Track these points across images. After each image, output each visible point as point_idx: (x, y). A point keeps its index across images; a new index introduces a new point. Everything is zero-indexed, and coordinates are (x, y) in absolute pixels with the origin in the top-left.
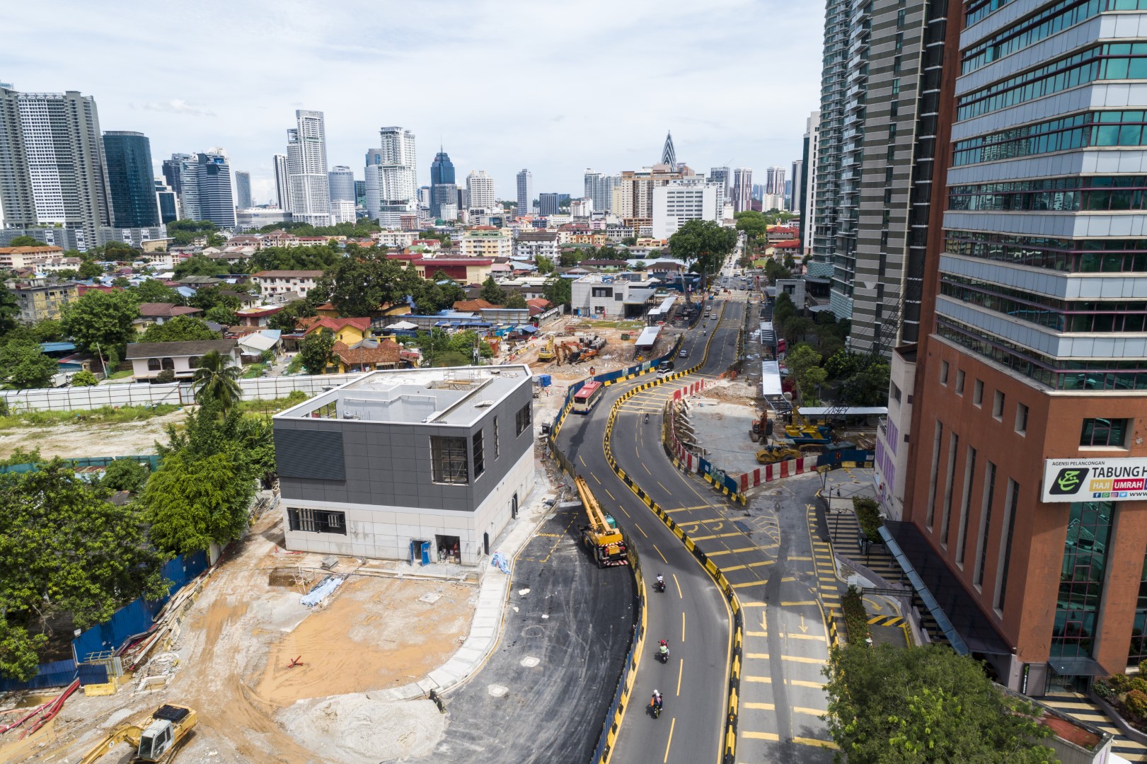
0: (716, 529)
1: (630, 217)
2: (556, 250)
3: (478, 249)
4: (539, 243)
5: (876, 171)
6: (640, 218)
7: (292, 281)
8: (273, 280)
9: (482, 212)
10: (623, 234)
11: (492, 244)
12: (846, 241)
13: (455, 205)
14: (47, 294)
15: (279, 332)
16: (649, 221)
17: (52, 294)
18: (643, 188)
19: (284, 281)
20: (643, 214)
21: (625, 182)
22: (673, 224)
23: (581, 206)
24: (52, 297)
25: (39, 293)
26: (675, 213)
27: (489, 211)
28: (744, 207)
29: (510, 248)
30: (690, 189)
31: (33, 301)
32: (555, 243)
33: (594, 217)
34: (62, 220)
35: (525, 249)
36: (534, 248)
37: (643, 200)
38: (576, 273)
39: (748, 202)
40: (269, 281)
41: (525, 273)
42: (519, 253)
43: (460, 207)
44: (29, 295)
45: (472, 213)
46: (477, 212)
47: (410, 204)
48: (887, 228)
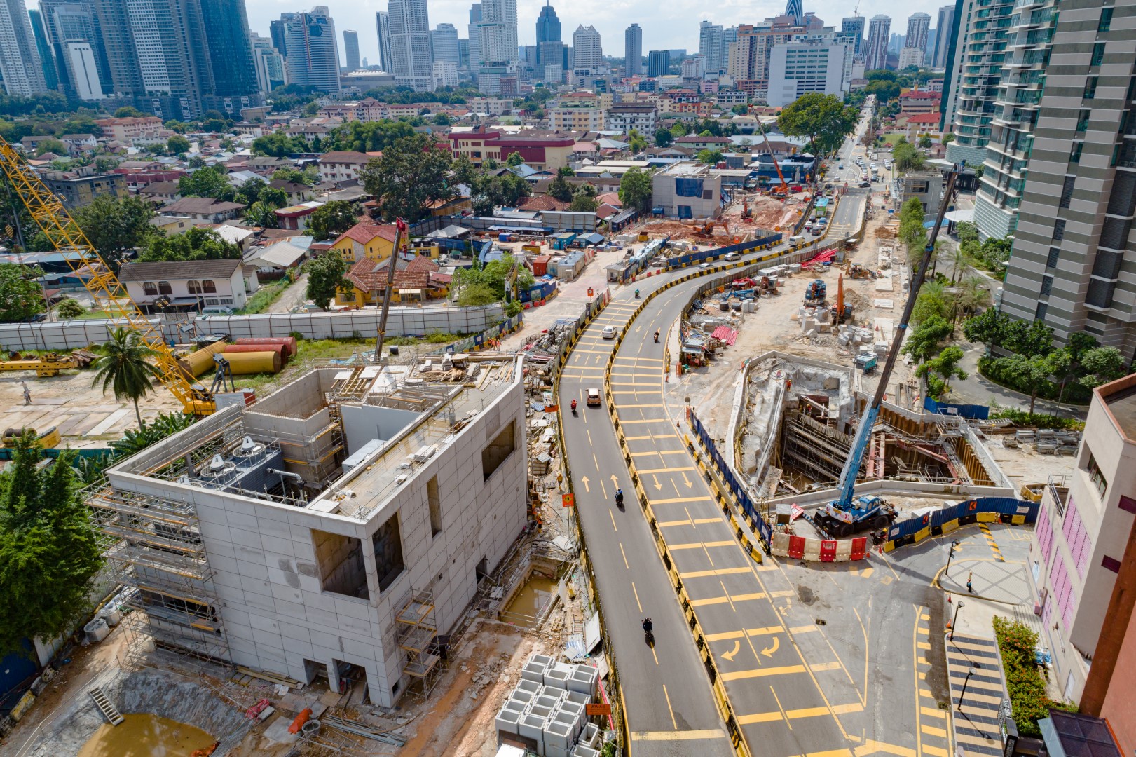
0: (767, 652)
1: (745, 79)
2: (652, 123)
3: (567, 123)
4: (635, 115)
5: (1075, 48)
6: (756, 79)
7: (352, 167)
8: (333, 165)
9: (587, 72)
10: (734, 99)
11: (582, 117)
12: (1005, 132)
13: (560, 65)
14: (92, 186)
15: (311, 238)
16: (764, 85)
17: (98, 185)
18: (761, 45)
19: (344, 167)
20: (759, 74)
21: (742, 38)
22: (791, 88)
23: (694, 65)
24: (98, 189)
25: (83, 185)
26: (795, 75)
27: (594, 72)
28: (876, 64)
29: (603, 121)
30: (814, 47)
31: (78, 194)
32: (652, 115)
33: (708, 77)
34: (167, 88)
35: (619, 121)
36: (628, 121)
37: (760, 58)
38: (668, 156)
39: (882, 58)
40: (328, 166)
41: (614, 154)
42: (612, 127)
43: (566, 67)
44: (73, 187)
45: (577, 73)
46: (582, 73)
47: (510, 65)
48: (1083, 137)
